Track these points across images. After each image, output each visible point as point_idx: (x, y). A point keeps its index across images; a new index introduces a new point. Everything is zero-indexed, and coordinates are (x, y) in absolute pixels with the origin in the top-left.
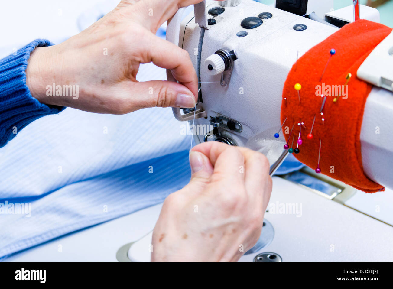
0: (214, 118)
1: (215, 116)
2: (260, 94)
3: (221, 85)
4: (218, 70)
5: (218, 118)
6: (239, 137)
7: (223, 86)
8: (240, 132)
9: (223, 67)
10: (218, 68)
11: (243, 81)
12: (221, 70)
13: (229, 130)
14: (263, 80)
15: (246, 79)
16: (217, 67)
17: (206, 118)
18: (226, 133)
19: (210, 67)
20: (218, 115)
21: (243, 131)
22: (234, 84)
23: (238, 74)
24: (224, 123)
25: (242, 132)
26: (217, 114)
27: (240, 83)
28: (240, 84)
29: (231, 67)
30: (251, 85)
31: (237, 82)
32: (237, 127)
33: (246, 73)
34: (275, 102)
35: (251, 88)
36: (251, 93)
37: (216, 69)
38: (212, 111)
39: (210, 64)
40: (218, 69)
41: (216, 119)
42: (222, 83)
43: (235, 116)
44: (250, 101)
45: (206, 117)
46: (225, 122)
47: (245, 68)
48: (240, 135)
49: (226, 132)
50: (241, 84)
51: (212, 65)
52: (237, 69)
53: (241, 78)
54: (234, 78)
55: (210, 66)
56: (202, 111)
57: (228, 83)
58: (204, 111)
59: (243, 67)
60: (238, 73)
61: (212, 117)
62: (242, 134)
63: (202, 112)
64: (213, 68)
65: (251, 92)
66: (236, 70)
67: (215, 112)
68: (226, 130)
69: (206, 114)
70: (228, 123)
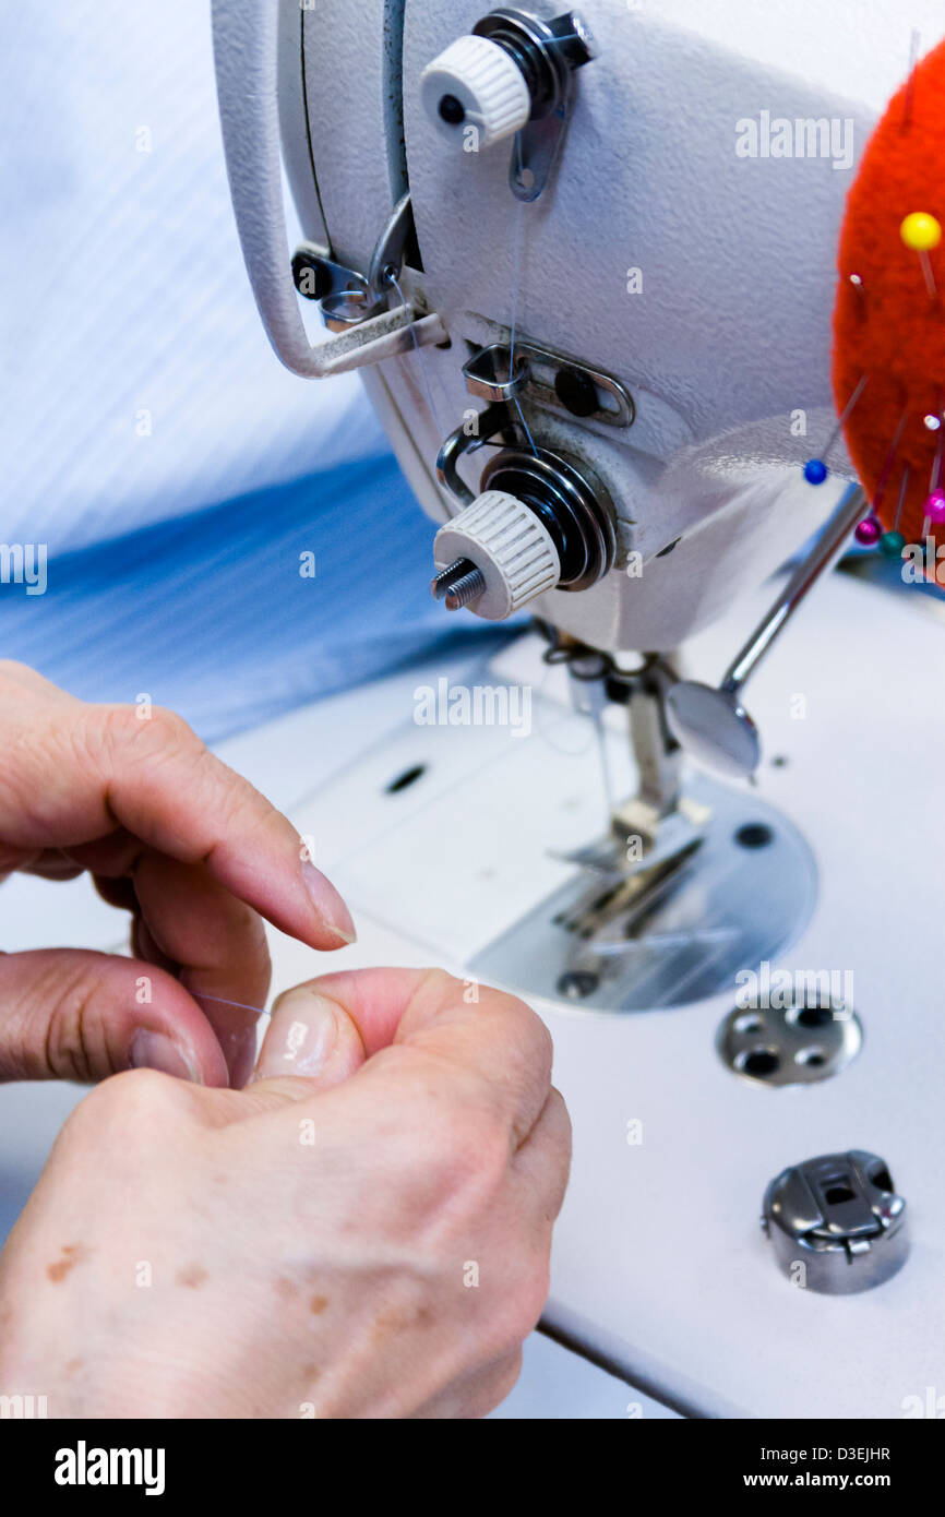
0: (488, 355)
1: (490, 341)
2: (719, 241)
3: (516, 193)
4: (495, 126)
5: (502, 353)
6: (618, 450)
7: (524, 197)
8: (624, 425)
9: (521, 107)
10: (494, 115)
11: (628, 173)
12: (508, 124)
13: (565, 413)
14: (732, 170)
15: (645, 163)
16: (491, 111)
17: (446, 345)
18: (548, 427)
19: (453, 110)
20: (505, 336)
21: (637, 420)
22: (581, 183)
23: (598, 136)
24: (536, 378)
25: (634, 427)
26: (502, 332)
27: (613, 180)
28: (615, 184)
29: (561, 103)
30: (670, 192)
31: (595, 173)
32: (609, 403)
33: (644, 131)
34: (799, 285)
35: (672, 212)
36: (674, 235)
37: (484, 118)
38: (470, 314)
39: (453, 92)
40: (492, 122)
41: (495, 358)
42: (520, 184)
43: (592, 347)
44: (668, 275)
45: (442, 341)
46: (547, 375)
47: (635, 104)
48: (624, 440)
49: (551, 419)
50: (619, 188)
51: (461, 99)
52: (593, 110)
53: (617, 156)
54: (579, 153)
55: (451, 106)
56: (423, 316)
57: (548, 180)
58: (431, 313)
59: (628, 96)
60: (602, 131)
61: (474, 348)
62: (632, 437)
63: (422, 322)
64: (469, 113)
65: (673, 229)
66: (590, 115)
67: (491, 323)
68: (552, 414)
69: (443, 327)
70: (559, 378)
